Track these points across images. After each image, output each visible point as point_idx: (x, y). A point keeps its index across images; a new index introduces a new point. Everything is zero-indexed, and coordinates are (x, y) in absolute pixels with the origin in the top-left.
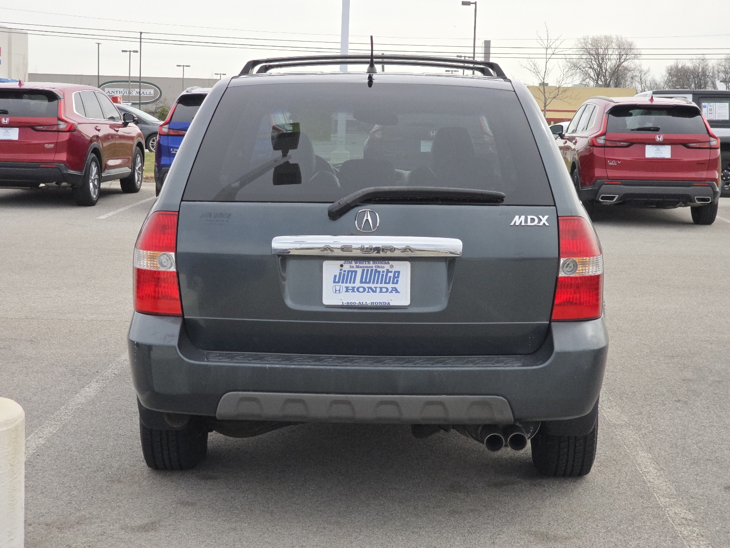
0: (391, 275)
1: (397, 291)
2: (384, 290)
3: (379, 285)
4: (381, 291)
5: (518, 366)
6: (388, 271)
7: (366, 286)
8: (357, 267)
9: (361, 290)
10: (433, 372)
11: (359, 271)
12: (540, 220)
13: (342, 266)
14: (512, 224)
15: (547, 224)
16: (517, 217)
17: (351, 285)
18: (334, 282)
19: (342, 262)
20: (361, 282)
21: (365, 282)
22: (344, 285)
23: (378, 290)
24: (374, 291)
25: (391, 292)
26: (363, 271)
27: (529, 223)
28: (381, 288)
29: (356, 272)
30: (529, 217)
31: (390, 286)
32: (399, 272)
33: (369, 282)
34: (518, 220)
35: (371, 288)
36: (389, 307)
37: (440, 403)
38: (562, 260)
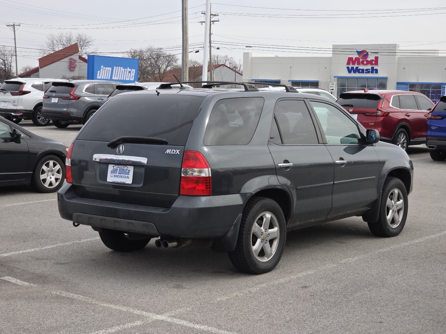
0: (127, 171)
1: (129, 178)
2: (125, 177)
3: (124, 175)
4: (124, 178)
5: (161, 212)
6: (127, 170)
7: (120, 175)
8: (118, 167)
9: (118, 176)
10: (130, 210)
11: (119, 169)
12: (176, 152)
13: (113, 167)
14: (166, 153)
15: (179, 153)
16: (168, 150)
17: (116, 174)
18: (111, 173)
19: (113, 165)
20: (119, 174)
21: (120, 174)
22: (114, 174)
23: (123, 177)
24: (122, 177)
25: (127, 178)
26: (120, 169)
27: (172, 153)
28: (124, 176)
29: (117, 169)
30: (172, 150)
31: (127, 175)
32: (130, 170)
33: (121, 174)
34: (168, 151)
35: (121, 176)
36: (125, 184)
37: (132, 223)
38: (183, 169)
